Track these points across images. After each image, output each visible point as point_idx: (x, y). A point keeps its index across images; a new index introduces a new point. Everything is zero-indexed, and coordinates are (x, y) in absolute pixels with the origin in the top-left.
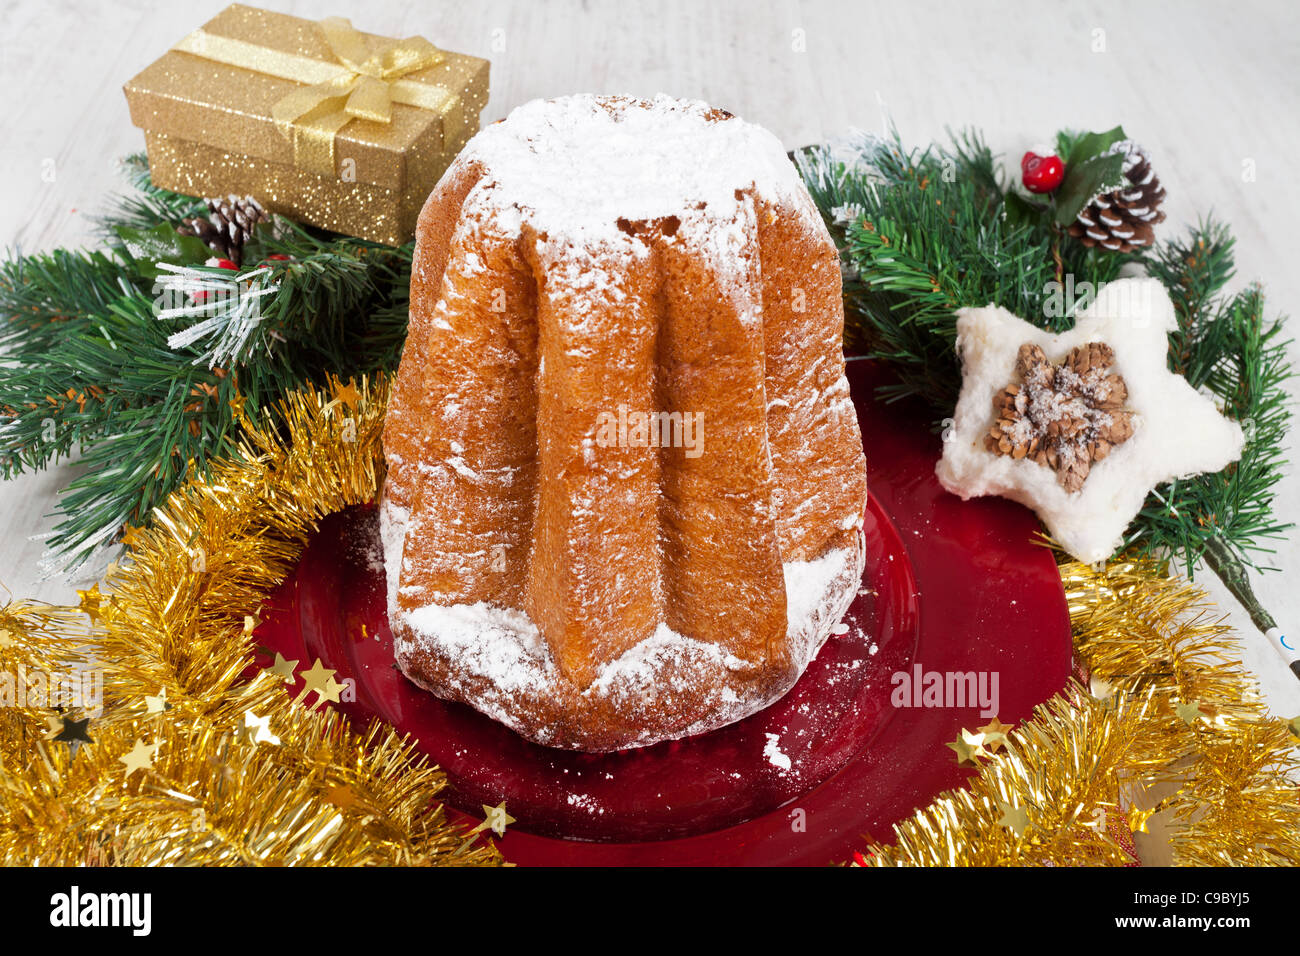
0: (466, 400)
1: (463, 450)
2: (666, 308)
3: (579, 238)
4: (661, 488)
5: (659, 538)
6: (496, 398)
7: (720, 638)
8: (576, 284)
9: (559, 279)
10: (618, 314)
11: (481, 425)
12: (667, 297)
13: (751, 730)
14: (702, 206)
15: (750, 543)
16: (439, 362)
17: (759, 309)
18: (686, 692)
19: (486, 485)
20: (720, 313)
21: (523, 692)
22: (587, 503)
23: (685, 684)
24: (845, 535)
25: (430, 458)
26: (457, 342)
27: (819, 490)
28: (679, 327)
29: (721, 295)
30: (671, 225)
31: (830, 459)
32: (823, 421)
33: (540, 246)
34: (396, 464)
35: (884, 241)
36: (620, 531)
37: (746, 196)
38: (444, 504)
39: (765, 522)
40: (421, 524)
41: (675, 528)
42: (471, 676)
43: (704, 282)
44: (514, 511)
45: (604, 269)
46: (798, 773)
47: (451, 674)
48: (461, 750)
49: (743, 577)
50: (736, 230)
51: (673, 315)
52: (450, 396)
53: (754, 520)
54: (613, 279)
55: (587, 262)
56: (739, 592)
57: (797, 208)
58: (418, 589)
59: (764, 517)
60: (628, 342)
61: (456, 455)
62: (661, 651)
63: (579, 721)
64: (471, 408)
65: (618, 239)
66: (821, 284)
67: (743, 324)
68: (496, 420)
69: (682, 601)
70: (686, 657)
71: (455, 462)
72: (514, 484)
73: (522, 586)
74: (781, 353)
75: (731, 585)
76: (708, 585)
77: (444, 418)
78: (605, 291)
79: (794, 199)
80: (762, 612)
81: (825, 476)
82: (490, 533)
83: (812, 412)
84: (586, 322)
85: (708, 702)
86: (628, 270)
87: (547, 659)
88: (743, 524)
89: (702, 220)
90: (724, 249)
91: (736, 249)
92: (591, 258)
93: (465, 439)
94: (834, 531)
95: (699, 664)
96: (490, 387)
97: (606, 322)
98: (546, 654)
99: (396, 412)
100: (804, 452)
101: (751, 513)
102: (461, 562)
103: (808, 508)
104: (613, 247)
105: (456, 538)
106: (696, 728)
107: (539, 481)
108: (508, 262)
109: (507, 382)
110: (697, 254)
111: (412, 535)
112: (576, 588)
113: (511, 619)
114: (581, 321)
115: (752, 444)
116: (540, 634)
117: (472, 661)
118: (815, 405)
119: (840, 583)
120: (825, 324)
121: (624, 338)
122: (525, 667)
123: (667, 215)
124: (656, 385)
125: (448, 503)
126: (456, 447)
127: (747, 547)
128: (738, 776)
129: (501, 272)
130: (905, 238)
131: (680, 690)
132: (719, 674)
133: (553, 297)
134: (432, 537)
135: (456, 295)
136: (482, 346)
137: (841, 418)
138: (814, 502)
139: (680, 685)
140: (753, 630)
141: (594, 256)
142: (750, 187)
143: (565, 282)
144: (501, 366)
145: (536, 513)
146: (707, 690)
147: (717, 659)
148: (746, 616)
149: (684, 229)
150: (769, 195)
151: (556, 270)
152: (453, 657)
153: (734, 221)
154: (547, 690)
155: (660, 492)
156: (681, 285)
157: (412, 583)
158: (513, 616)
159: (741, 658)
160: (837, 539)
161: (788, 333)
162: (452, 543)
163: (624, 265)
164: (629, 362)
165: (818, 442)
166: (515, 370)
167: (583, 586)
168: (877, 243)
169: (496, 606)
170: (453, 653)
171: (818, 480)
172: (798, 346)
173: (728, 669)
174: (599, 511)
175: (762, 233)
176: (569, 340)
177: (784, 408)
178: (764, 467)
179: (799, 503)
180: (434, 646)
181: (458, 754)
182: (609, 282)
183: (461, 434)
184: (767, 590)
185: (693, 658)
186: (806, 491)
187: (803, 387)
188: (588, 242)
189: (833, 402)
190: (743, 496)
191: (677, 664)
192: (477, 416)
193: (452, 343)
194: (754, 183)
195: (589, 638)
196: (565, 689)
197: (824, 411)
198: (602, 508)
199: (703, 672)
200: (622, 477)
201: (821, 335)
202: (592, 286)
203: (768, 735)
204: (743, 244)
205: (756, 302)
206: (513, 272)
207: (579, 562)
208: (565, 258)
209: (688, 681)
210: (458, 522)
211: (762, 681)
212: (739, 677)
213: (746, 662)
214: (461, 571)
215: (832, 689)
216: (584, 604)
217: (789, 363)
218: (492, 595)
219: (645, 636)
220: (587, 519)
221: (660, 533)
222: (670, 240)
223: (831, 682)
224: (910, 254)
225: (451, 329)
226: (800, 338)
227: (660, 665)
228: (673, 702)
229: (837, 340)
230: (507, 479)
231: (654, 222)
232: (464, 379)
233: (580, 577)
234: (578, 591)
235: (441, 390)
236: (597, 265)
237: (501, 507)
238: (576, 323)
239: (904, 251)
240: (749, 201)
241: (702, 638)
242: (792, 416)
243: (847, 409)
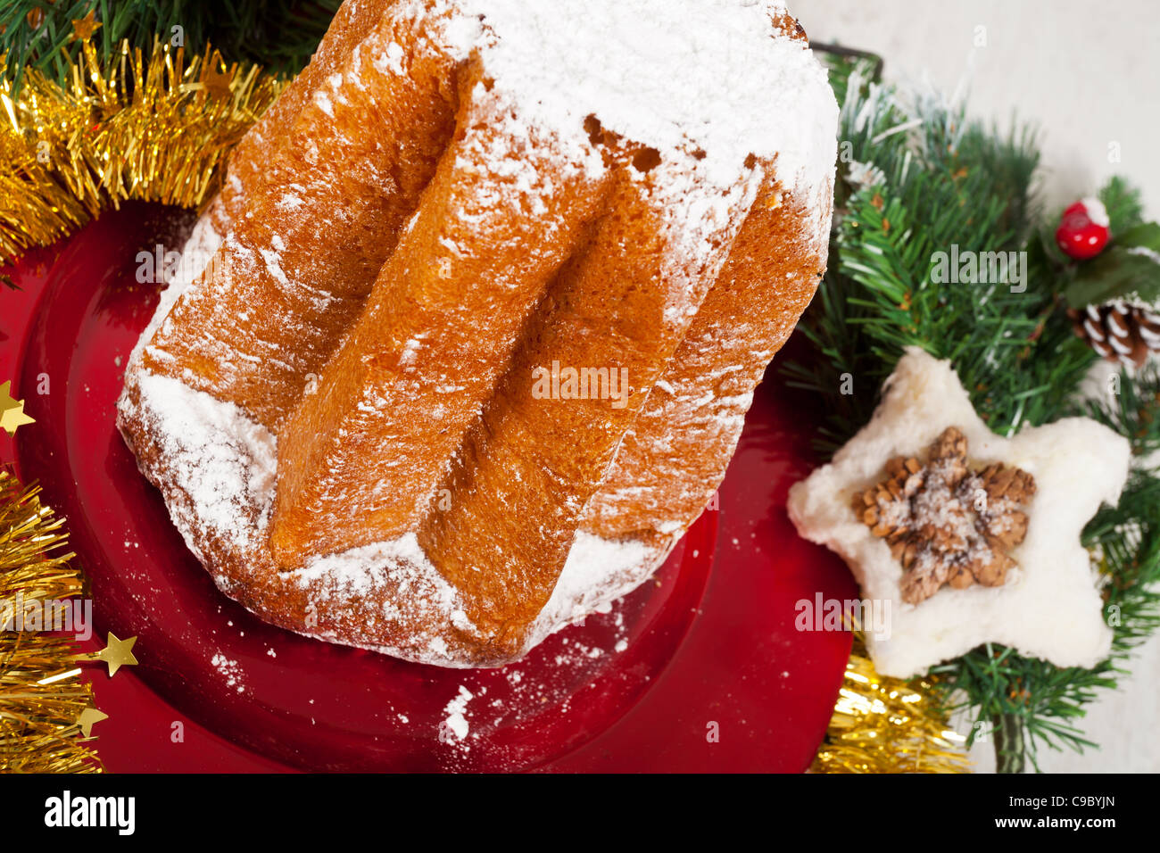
0: (312, 201)
1: (284, 249)
2: (590, 242)
3: (528, 112)
4: (483, 410)
5: (454, 454)
6: (348, 218)
7: (462, 587)
8: (494, 166)
9: (479, 147)
10: (526, 227)
11: (317, 236)
12: (597, 234)
13: (442, 683)
14: (700, 155)
15: (541, 528)
16: (300, 143)
17: (693, 311)
18: (394, 623)
19: (294, 298)
20: (645, 291)
21: (218, 535)
22: (381, 402)
23: (397, 615)
24: (658, 536)
25: (243, 236)
26: (332, 135)
27: (655, 485)
28: (593, 273)
29: (658, 273)
30: (648, 158)
31: (686, 463)
32: (702, 426)
33: (478, 92)
34: (232, 189)
35: (883, 226)
36: (408, 440)
37: (758, 167)
38: (236, 291)
39: (569, 519)
40: (201, 297)
41: (474, 456)
42: (175, 483)
43: (648, 247)
44: (313, 339)
45: (537, 168)
46: (467, 749)
47: (157, 465)
48: (132, 540)
49: (516, 553)
50: (722, 206)
51: (594, 256)
52: (296, 186)
53: (559, 512)
54: (542, 186)
55: (521, 148)
56: (503, 562)
57: (809, 206)
58: (168, 357)
59: (571, 514)
60: (524, 259)
61: (275, 250)
62: (393, 565)
63: (263, 595)
64: (315, 212)
65: (575, 142)
66: (785, 295)
67: (665, 319)
68: (338, 240)
69: (444, 528)
70: (414, 587)
71: (267, 254)
72: (327, 313)
73: (286, 413)
74: (697, 340)
75: (499, 550)
76: (477, 535)
77: (279, 205)
78: (523, 194)
79: (813, 193)
80: (515, 596)
81: (670, 476)
82: (275, 346)
83: (694, 412)
84: (482, 217)
85: (412, 641)
86: (566, 185)
87: (265, 512)
88: (545, 506)
89: (688, 174)
90: (694, 222)
91: (708, 229)
92: (529, 146)
93: (292, 240)
94: (649, 527)
95: (424, 602)
96: (348, 203)
97: (506, 230)
98: (268, 504)
99: (258, 136)
100: (662, 444)
101: (560, 502)
102: (230, 356)
103: (634, 496)
104: (562, 147)
105: (234, 331)
107: (357, 323)
108: (436, 82)
109: (371, 206)
110: (658, 211)
111: (186, 303)
112: (322, 479)
113: (254, 441)
114: (476, 212)
115: (601, 439)
116: (276, 477)
117: (184, 469)
118: (701, 408)
119: (625, 576)
120: (763, 336)
121: (519, 255)
122: (235, 511)
123: (651, 144)
124: (534, 313)
125: (242, 293)
126: (277, 240)
127: (537, 530)
128: (405, 720)
129: (422, 87)
130: (907, 235)
131: (389, 618)
132: (439, 621)
133: (460, 163)
134: (208, 316)
135: (357, 81)
136: (360, 155)
137: (722, 432)
138: (644, 493)
139: (391, 612)
140: (497, 604)
141: (535, 145)
142: (769, 158)
143: (483, 155)
144: (372, 189)
145: (337, 353)
146: (418, 630)
147: (445, 607)
148: (500, 588)
149: (660, 173)
150: (786, 176)
151: (480, 133)
152: (167, 451)
153: (725, 193)
154: (243, 551)
155: (480, 413)
156: (621, 233)
157: (165, 349)
158: (260, 437)
159: (472, 619)
160: (648, 535)
161: (717, 325)
162: (227, 333)
163: (564, 177)
164: (512, 281)
165: (683, 443)
166: (385, 202)
167: (331, 480)
168: (877, 225)
169: (248, 416)
170: (170, 447)
171: (660, 476)
172: (719, 343)
173: (451, 622)
174: (391, 415)
175: (754, 212)
176: (451, 227)
177: (668, 394)
178: (600, 468)
179: (629, 486)
180: (155, 427)
181: (127, 544)
182: (535, 187)
183: (290, 232)
184: (532, 582)
185: (421, 593)
186: (642, 480)
187: (701, 384)
188: (537, 124)
189: (724, 413)
190: (562, 481)
191: (400, 590)
192: (318, 225)
193: (325, 132)
194: (777, 155)
195: (315, 529)
196: (262, 561)
197: (708, 417)
198: (396, 413)
199: (423, 613)
200: (439, 390)
201: (752, 345)
202: (511, 180)
203: (462, 689)
204: (720, 227)
205: (694, 301)
206: (436, 95)
207: (339, 455)
208: (498, 127)
209: (403, 613)
210: (244, 317)
211: (479, 651)
212: (457, 637)
213: (473, 627)
214: (225, 365)
215: (556, 669)
216: (325, 497)
217: (700, 355)
218: (248, 404)
219: (385, 539)
220: (371, 418)
221: (457, 450)
222: (636, 175)
223: (559, 660)
224: (901, 252)
225: (333, 117)
226: (726, 336)
227: (381, 582)
228: (375, 625)
229: (767, 357)
230: (323, 301)
231: (630, 144)
232: (321, 178)
233: (333, 471)
234: (323, 483)
235: (289, 174)
236: (532, 158)
237: (300, 327)
238: (469, 212)
239: (897, 247)
240: (759, 173)
241: (445, 574)
242: (670, 405)
243: (734, 427)
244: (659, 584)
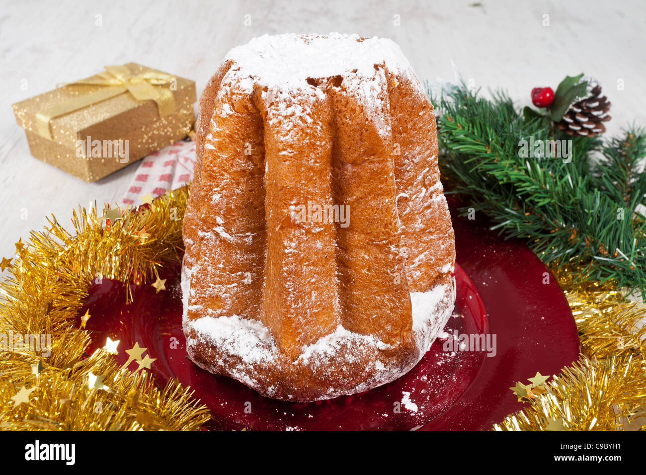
0: (224, 192)
1: (223, 222)
2: (336, 131)
3: (285, 88)
4: (337, 243)
5: (337, 273)
6: (242, 191)
7: (374, 331)
8: (284, 114)
9: (275, 112)
10: (309, 131)
11: (233, 207)
12: (337, 124)
13: (393, 390)
14: (355, 71)
15: (389, 271)
16: (208, 169)
17: (389, 128)
18: (355, 363)
19: (237, 243)
21: (258, 363)
22: (293, 245)
23: (354, 359)
24: (444, 276)
25: (205, 228)
26: (219, 157)
27: (428, 248)
28: (345, 143)
29: (367, 120)
30: (338, 80)
31: (434, 230)
32: (429, 207)
33: (264, 95)
34: (190, 244)
35: (459, 127)
36: (313, 264)
37: (380, 68)
38: (213, 255)
39: (397, 257)
40: (200, 267)
41: (345, 266)
42: (229, 356)
43: (357, 112)
44: (253, 259)
45: (300, 105)
46: (422, 413)
47: (217, 356)
48: (224, 402)
49: (385, 293)
50: (375, 84)
51: (340, 135)
52: (215, 189)
53: (391, 256)
54: (305, 110)
55: (290, 101)
56: (383, 302)
57: (410, 79)
58: (199, 307)
59: (397, 255)
60: (315, 149)
61: (219, 225)
62: (339, 340)
63: (291, 380)
64: (227, 197)
65: (308, 89)
66: (424, 125)
67: (381, 136)
68: (242, 203)
69: (351, 311)
70: (354, 343)
71: (219, 229)
72: (253, 243)
73: (259, 306)
74: (403, 165)
75: (378, 298)
76: (366, 299)
77: (212, 203)
78: (300, 117)
79: (407, 72)
80: (397, 313)
81: (431, 240)
82: (240, 273)
83: (422, 201)
84: (290, 135)
85: (367, 370)
86: (314, 105)
87: (273, 345)
88: (384, 260)
89: (355, 78)
90: (368, 94)
91: (375, 94)
92: (292, 99)
93: (224, 215)
94: (437, 274)
95: (362, 347)
96: (238, 184)
97: (301, 135)
98: (273, 342)
99: (189, 214)
100: (418, 225)
101: (389, 253)
102: (224, 291)
103: (422, 259)
104: (305, 92)
105: (220, 276)
106: (361, 388)
108: (246, 107)
109: (247, 181)
110: (353, 96)
111: (195, 274)
112: (288, 297)
113: (252, 324)
114: (287, 134)
115: (388, 210)
116: (269, 331)
117: (229, 347)
118: (424, 197)
119: (442, 305)
120: (428, 149)
121: (312, 146)
122: (260, 349)
123: (335, 74)
124: (332, 179)
125: (215, 254)
126: (219, 220)
127: (387, 273)
128: (387, 415)
129: (243, 114)
130: (471, 125)
131: (351, 362)
132: (373, 353)
133: (271, 123)
134: (206, 275)
135: (218, 129)
136: (233, 159)
137: (439, 206)
138: (425, 255)
139: (351, 359)
140: (393, 325)
141: (294, 97)
142: (382, 64)
143: (278, 113)
144: (244, 171)
146: (367, 362)
147: (372, 344)
148: (388, 316)
149: (345, 82)
150: (393, 69)
151: (273, 107)
152: (218, 345)
153: (374, 79)
154: (273, 362)
155: (336, 245)
156: (345, 116)
157: (195, 304)
158: (254, 323)
159: (386, 343)
160: (439, 279)
161: (407, 153)
162: (218, 279)
163: (311, 102)
164: (316, 162)
165: (426, 219)
166: (252, 174)
167: (292, 295)
168: (455, 127)
169: (244, 318)
170: (218, 343)
171: (427, 243)
172: (413, 161)
173: (379, 349)
174: (300, 250)
175: (390, 92)
176: (281, 146)
177: (406, 198)
179: (417, 256)
180: (208, 339)
181: (222, 405)
182: (303, 112)
183: (222, 212)
184: (399, 299)
185: (358, 344)
186: (421, 249)
187: (417, 186)
188: (291, 90)
189: (434, 196)
190: (384, 242)
191: (349, 347)
192: (231, 201)
193: (216, 157)
194: (384, 62)
195: (296, 328)
196: (283, 360)
197: (429, 201)
198: (302, 249)
199: (364, 351)
200: (313, 231)
201: (426, 155)
202: (293, 114)
203: (404, 393)
204: (379, 92)
205: (387, 124)
206: (249, 114)
207: (289, 281)
208: (278, 100)
209: (356, 357)
210: (221, 266)
211: (398, 357)
212: (386, 355)
213: (389, 345)
214: (223, 296)
215: (440, 367)
216: (293, 307)
217: (408, 171)
218: (242, 311)
219: (330, 332)
220: (294, 254)
221: (337, 270)
222: (337, 89)
223: (439, 363)
224: (473, 133)
225: (215, 149)
226: (414, 157)
227: (339, 347)
228: (347, 369)
229: (435, 159)
230: (249, 240)
231: (328, 79)
232: (223, 179)
233: (290, 290)
234: (289, 299)
235: (210, 186)
236: (296, 102)
237: (245, 257)
238: (284, 136)
239: (470, 132)
240: (382, 71)
241: (363, 332)
242: (411, 203)
243: (442, 200)
244: (463, 316)
